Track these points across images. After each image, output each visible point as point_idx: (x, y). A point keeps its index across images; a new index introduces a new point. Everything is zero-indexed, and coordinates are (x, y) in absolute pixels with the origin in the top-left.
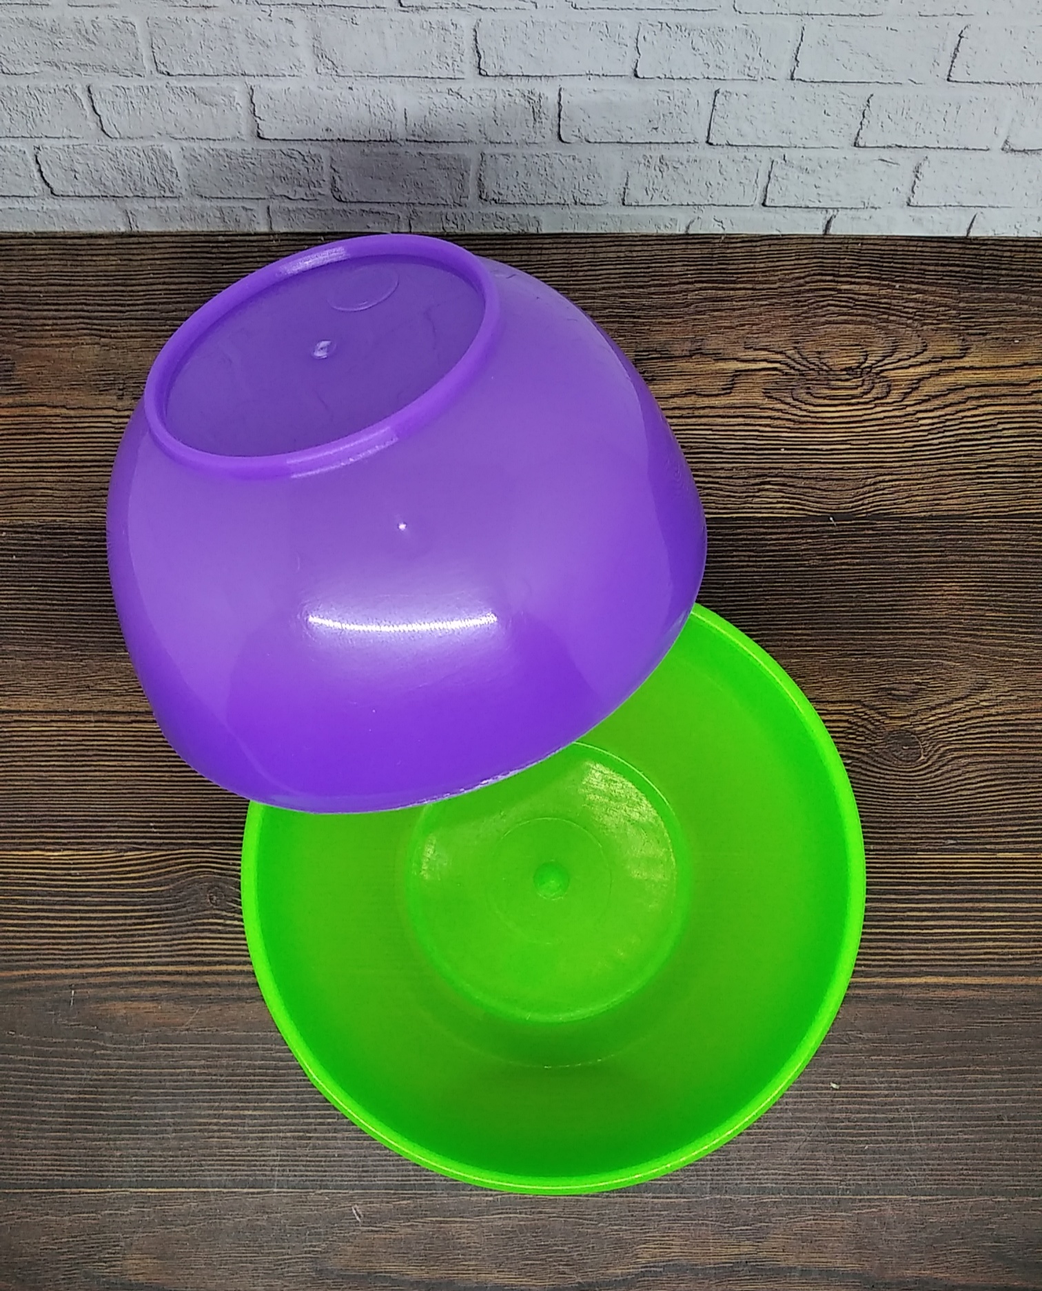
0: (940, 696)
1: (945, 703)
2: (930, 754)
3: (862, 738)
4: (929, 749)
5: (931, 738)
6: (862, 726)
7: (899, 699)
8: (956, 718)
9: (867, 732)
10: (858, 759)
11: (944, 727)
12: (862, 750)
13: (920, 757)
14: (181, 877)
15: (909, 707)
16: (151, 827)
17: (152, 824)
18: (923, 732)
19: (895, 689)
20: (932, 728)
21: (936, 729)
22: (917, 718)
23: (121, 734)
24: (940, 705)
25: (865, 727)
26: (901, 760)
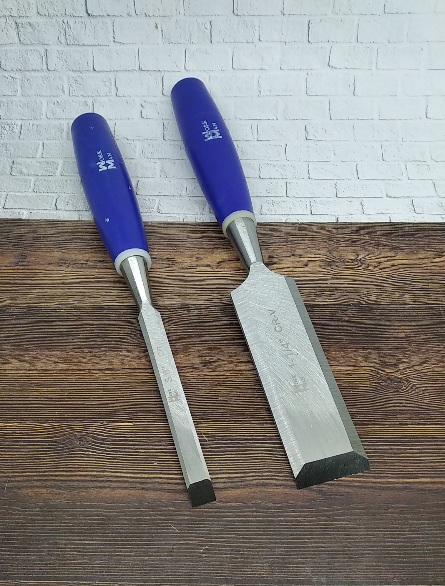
0: (408, 365)
1: (410, 367)
2: (407, 386)
3: (376, 380)
4: (406, 384)
5: (406, 380)
6: (375, 376)
7: (390, 365)
8: (416, 373)
9: (378, 378)
10: (375, 388)
11: (411, 376)
12: (377, 385)
13: (402, 387)
14: (67, 434)
15: (395, 368)
16: (56, 414)
17: (56, 412)
18: (402, 378)
19: (388, 362)
20: (406, 376)
21: (408, 377)
22: (399, 372)
23: (48, 378)
24: (408, 368)
25: (377, 376)
26: (394, 388)
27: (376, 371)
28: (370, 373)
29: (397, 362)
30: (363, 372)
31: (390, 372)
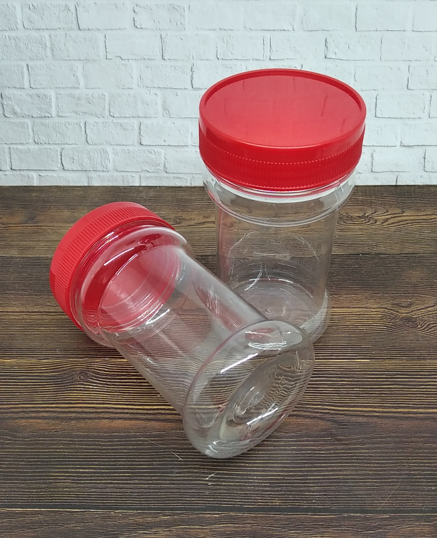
0: (422, 306)
1: (425, 308)
2: (423, 325)
3: (390, 320)
4: (422, 323)
5: (421, 320)
6: (389, 316)
7: (403, 307)
8: (431, 313)
9: (392, 318)
10: (389, 327)
11: (426, 316)
12: (391, 324)
13: (418, 326)
15: (409, 309)
18: (416, 318)
19: (401, 304)
20: (421, 316)
21: (423, 317)
22: (413, 313)
24: (422, 309)
25: (390, 316)
26: (409, 327)
27: (389, 312)
28: (383, 313)
29: (411, 304)
30: (375, 313)
31: (404, 312)
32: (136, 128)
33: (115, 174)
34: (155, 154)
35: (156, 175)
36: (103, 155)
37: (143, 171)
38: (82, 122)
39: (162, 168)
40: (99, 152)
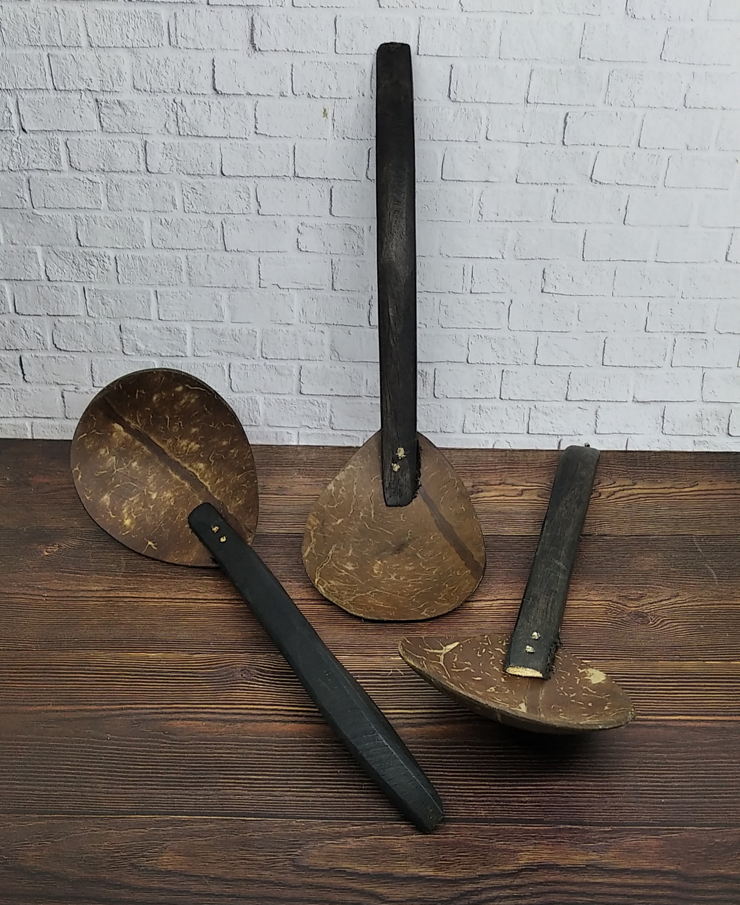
29: (642, 596)
30: (598, 606)
31: (632, 606)
32: (295, 372)
33: (267, 429)
34: (319, 406)
35: (319, 431)
36: (251, 405)
37: (302, 426)
38: (226, 363)
39: (327, 423)
40: (246, 401)
